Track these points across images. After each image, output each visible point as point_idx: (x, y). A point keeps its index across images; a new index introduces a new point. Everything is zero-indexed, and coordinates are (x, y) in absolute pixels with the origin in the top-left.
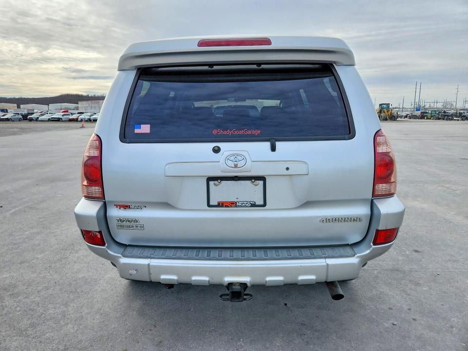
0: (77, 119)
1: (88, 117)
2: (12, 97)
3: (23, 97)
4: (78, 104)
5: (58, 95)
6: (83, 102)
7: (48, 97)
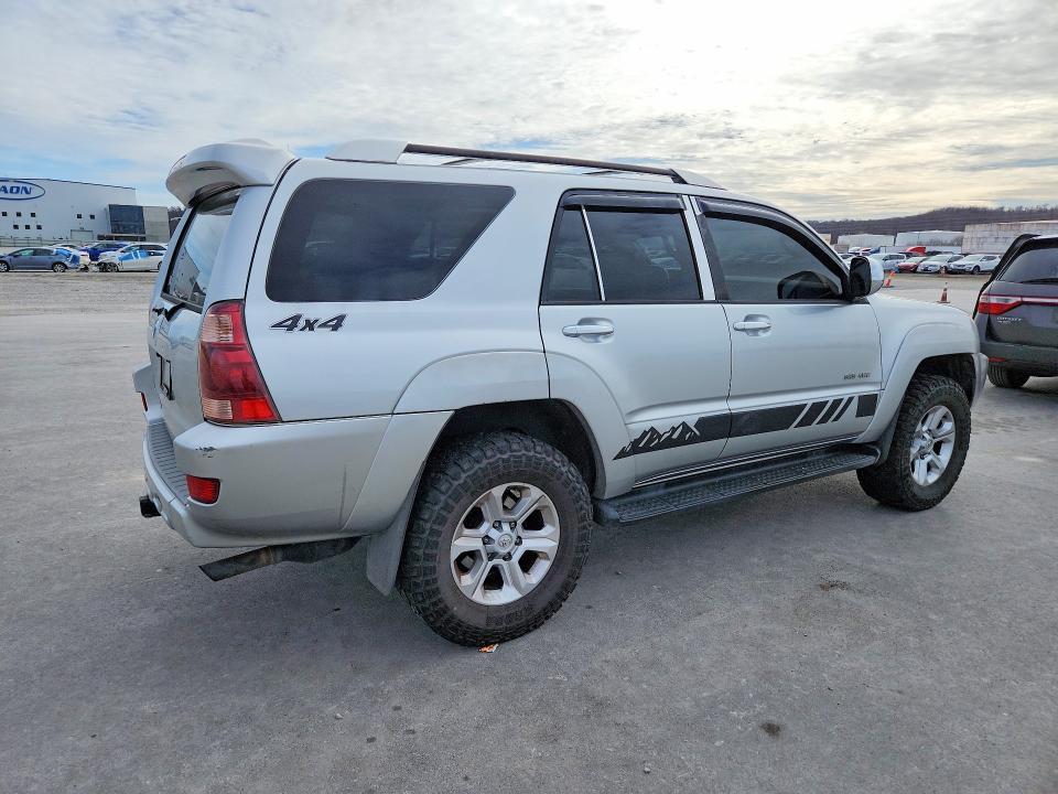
0: (916, 267)
1: (944, 264)
2: (829, 220)
3: (850, 219)
4: (963, 231)
5: (924, 211)
6: (977, 226)
7: (902, 216)
